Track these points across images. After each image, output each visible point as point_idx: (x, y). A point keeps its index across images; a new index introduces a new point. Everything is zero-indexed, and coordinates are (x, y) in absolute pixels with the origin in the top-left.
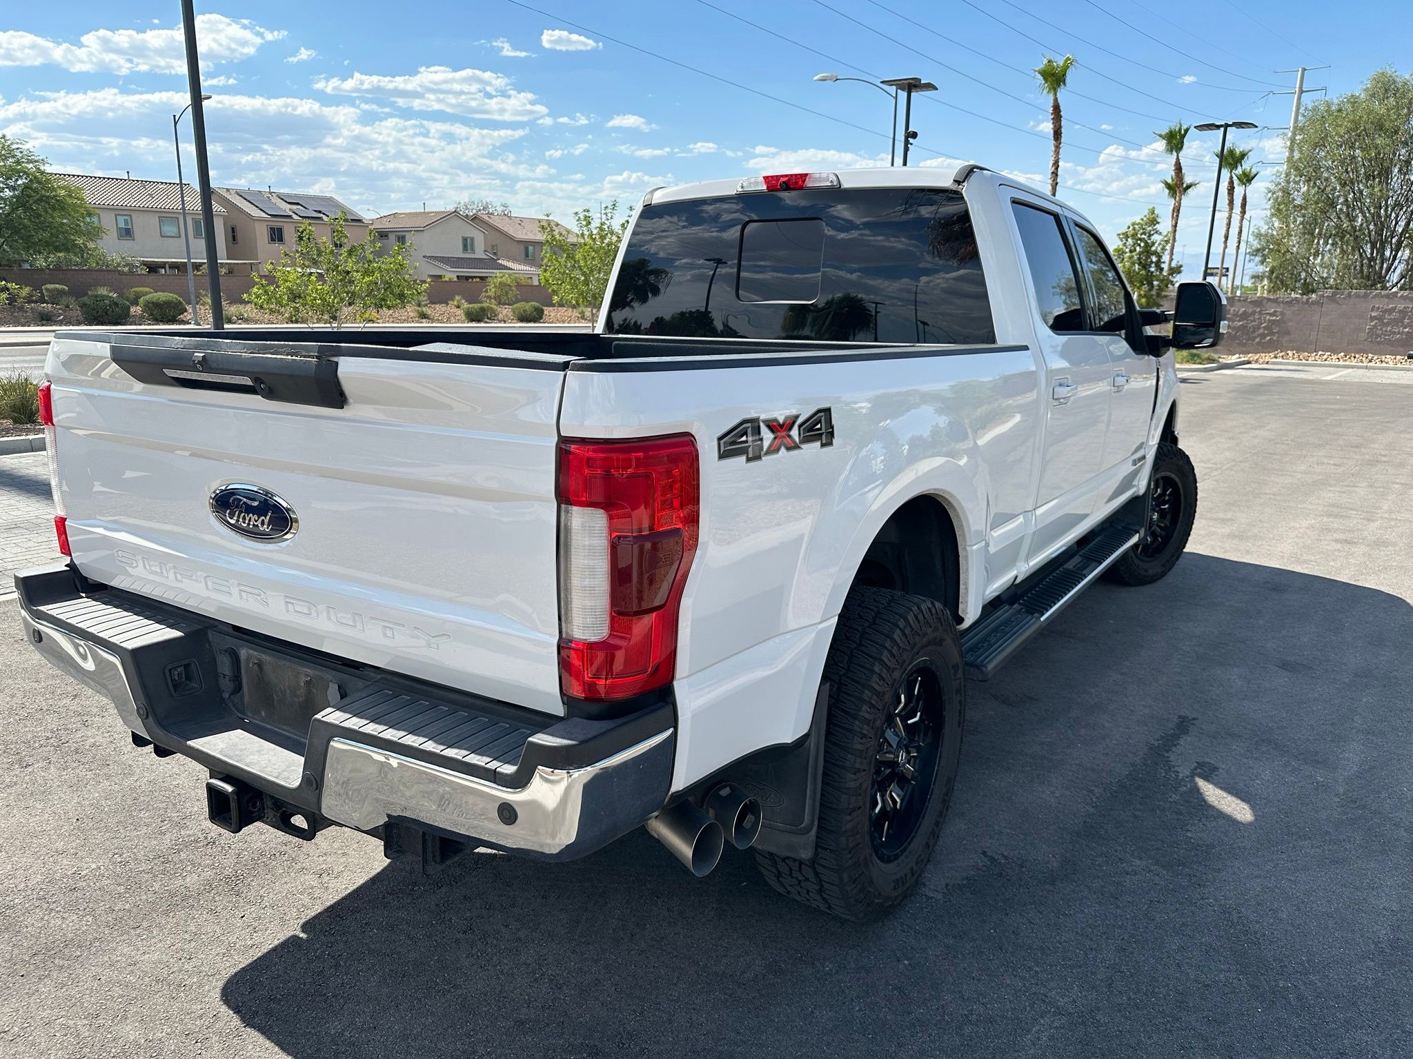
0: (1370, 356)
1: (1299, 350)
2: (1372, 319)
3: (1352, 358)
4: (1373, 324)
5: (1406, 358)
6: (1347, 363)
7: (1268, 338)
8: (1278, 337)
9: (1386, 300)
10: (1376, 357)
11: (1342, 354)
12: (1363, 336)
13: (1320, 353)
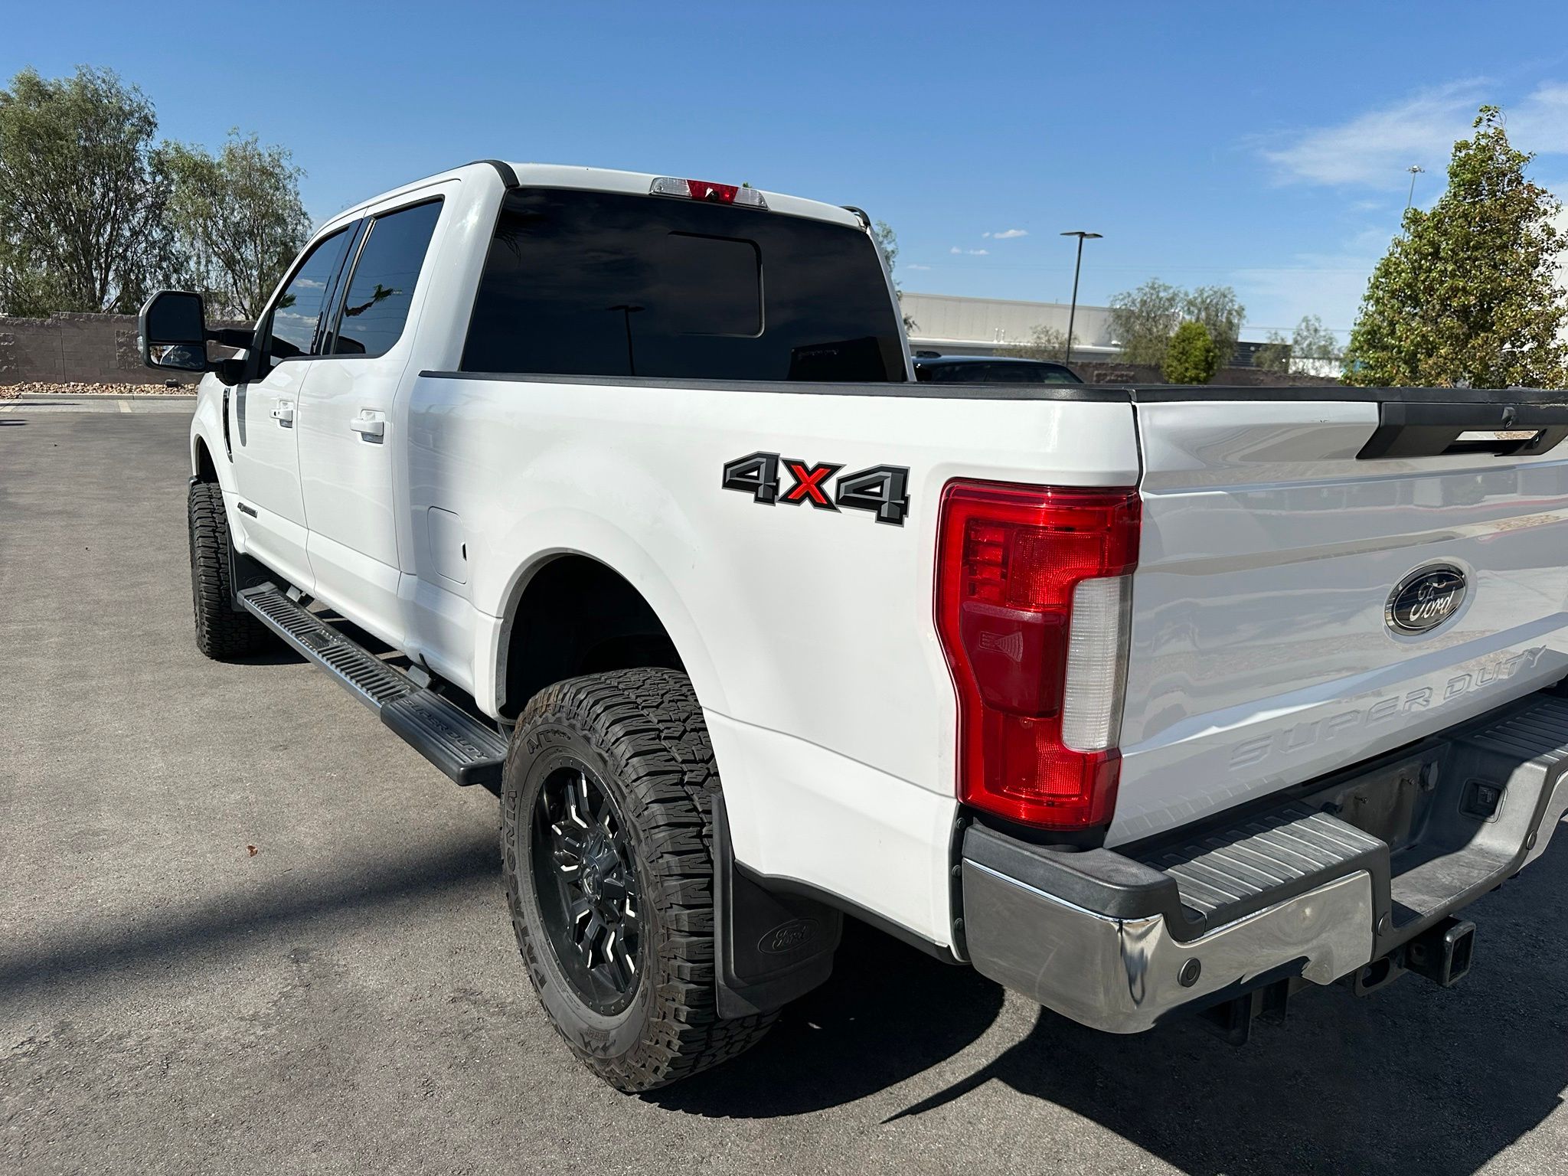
0: (128, 386)
1: (46, 381)
2: (121, 345)
3: (110, 389)
4: (122, 350)
5: (165, 386)
6: (106, 394)
7: (5, 367)
8: (17, 366)
9: (130, 325)
10: (134, 387)
11: (98, 384)
12: (114, 364)
13: (72, 384)
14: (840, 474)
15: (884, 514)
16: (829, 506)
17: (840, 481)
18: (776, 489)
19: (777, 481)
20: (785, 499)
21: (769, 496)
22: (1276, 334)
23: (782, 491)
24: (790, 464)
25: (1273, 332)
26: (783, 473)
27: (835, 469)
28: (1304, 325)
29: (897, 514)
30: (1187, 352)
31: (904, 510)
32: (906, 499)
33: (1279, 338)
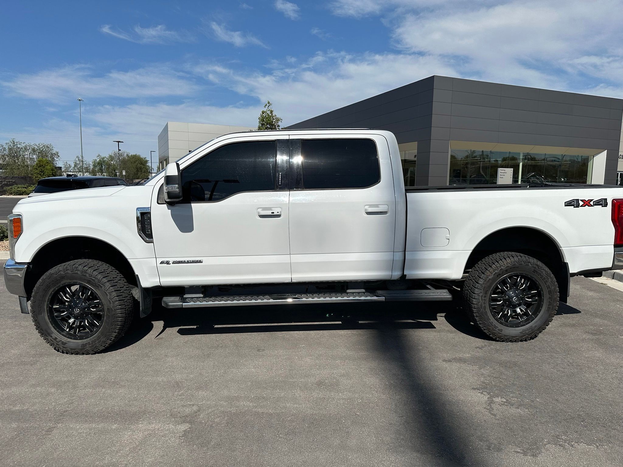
14: (593, 201)
15: (603, 206)
16: (592, 206)
17: (594, 202)
18: (579, 205)
19: (579, 204)
20: (581, 206)
21: (578, 206)
22: (66, 163)
23: (580, 205)
24: (582, 200)
25: (65, 162)
26: (580, 202)
27: (592, 200)
28: (77, 159)
29: (606, 205)
30: (43, 171)
31: (607, 204)
32: (607, 203)
33: (68, 164)
